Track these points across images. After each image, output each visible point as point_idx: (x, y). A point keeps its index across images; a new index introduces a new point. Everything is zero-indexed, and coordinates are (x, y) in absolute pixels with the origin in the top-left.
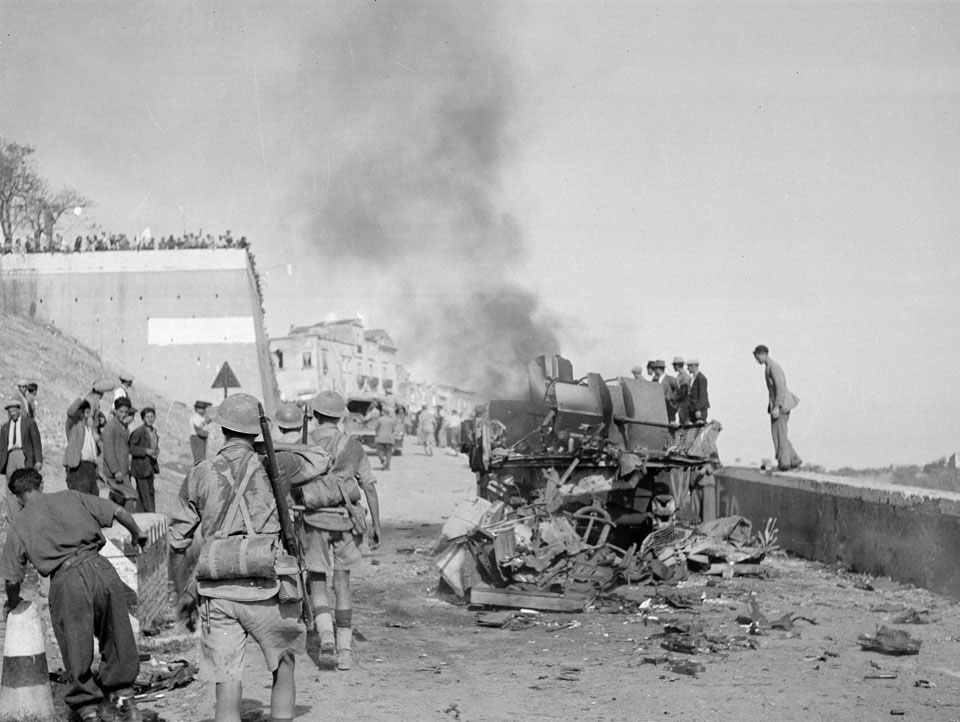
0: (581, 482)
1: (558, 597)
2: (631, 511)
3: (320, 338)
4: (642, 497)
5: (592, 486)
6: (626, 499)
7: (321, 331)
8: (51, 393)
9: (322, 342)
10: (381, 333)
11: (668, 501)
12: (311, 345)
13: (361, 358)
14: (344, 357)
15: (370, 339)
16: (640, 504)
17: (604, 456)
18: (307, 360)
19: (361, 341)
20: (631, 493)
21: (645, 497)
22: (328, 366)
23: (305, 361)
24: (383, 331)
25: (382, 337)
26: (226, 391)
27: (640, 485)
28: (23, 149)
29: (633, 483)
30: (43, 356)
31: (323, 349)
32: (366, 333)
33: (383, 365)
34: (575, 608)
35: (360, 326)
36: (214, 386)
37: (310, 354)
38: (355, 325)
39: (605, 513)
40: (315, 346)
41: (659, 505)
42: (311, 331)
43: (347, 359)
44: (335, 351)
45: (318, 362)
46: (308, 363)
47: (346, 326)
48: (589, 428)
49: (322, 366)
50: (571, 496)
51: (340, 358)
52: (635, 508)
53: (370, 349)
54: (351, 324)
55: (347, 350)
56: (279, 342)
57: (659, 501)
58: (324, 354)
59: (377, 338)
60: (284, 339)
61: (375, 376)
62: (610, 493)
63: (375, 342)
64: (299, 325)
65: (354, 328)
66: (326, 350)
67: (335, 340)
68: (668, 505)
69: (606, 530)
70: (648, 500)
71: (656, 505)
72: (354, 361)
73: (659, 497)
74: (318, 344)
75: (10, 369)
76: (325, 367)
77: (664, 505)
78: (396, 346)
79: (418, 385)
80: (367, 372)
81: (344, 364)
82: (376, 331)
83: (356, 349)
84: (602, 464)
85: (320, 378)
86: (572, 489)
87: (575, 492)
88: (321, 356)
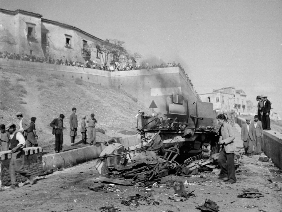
0: (174, 138)
1: (124, 180)
2: (193, 149)
3: (221, 93)
4: (197, 144)
5: (177, 140)
6: (191, 144)
7: (222, 91)
8: (111, 111)
9: (222, 94)
10: (241, 91)
11: (208, 145)
12: (219, 95)
13: (235, 98)
14: (229, 98)
15: (238, 92)
16: (197, 146)
17: (180, 129)
18: (217, 99)
19: (235, 93)
20: (193, 142)
21: (199, 144)
22: (224, 101)
23: (217, 100)
24: (242, 90)
25: (242, 92)
26: (153, 109)
27: (196, 140)
28: (122, 42)
29: (194, 139)
30: (114, 100)
31: (222, 96)
32: (236, 91)
33: (242, 101)
34: (128, 184)
35: (235, 89)
36: (150, 108)
37: (218, 98)
38: (233, 88)
39: (178, 149)
40: (220, 95)
41: (205, 147)
42: (219, 91)
43: (230, 99)
44: (226, 97)
45: (221, 100)
46: (218, 100)
47: (230, 89)
48: (170, 120)
49: (222, 101)
50: (171, 143)
51: (228, 99)
52: (195, 148)
53: (237, 96)
54: (231, 88)
55: (230, 96)
56: (209, 94)
57: (205, 145)
58: (223, 98)
59: (240, 92)
60: (211, 93)
61: (239, 104)
62: (184, 142)
63: (239, 93)
64: (216, 89)
65: (232, 89)
66: (223, 96)
67: (226, 93)
68: (208, 147)
69: (176, 155)
70: (200, 145)
71: (203, 147)
72: (233, 100)
73: (204, 144)
74: (221, 95)
75: (101, 104)
76: (223, 101)
77: (206, 147)
78: (246, 95)
79: (254, 106)
80: (237, 103)
81: (229, 101)
82: (240, 90)
83: (233, 96)
84: (180, 132)
85: (221, 105)
86: (171, 141)
87: (172, 142)
88: (222, 98)
